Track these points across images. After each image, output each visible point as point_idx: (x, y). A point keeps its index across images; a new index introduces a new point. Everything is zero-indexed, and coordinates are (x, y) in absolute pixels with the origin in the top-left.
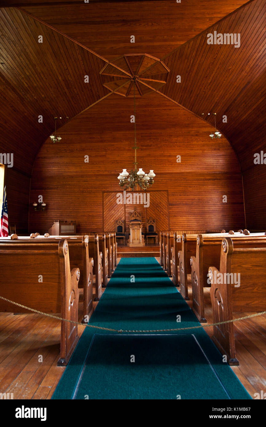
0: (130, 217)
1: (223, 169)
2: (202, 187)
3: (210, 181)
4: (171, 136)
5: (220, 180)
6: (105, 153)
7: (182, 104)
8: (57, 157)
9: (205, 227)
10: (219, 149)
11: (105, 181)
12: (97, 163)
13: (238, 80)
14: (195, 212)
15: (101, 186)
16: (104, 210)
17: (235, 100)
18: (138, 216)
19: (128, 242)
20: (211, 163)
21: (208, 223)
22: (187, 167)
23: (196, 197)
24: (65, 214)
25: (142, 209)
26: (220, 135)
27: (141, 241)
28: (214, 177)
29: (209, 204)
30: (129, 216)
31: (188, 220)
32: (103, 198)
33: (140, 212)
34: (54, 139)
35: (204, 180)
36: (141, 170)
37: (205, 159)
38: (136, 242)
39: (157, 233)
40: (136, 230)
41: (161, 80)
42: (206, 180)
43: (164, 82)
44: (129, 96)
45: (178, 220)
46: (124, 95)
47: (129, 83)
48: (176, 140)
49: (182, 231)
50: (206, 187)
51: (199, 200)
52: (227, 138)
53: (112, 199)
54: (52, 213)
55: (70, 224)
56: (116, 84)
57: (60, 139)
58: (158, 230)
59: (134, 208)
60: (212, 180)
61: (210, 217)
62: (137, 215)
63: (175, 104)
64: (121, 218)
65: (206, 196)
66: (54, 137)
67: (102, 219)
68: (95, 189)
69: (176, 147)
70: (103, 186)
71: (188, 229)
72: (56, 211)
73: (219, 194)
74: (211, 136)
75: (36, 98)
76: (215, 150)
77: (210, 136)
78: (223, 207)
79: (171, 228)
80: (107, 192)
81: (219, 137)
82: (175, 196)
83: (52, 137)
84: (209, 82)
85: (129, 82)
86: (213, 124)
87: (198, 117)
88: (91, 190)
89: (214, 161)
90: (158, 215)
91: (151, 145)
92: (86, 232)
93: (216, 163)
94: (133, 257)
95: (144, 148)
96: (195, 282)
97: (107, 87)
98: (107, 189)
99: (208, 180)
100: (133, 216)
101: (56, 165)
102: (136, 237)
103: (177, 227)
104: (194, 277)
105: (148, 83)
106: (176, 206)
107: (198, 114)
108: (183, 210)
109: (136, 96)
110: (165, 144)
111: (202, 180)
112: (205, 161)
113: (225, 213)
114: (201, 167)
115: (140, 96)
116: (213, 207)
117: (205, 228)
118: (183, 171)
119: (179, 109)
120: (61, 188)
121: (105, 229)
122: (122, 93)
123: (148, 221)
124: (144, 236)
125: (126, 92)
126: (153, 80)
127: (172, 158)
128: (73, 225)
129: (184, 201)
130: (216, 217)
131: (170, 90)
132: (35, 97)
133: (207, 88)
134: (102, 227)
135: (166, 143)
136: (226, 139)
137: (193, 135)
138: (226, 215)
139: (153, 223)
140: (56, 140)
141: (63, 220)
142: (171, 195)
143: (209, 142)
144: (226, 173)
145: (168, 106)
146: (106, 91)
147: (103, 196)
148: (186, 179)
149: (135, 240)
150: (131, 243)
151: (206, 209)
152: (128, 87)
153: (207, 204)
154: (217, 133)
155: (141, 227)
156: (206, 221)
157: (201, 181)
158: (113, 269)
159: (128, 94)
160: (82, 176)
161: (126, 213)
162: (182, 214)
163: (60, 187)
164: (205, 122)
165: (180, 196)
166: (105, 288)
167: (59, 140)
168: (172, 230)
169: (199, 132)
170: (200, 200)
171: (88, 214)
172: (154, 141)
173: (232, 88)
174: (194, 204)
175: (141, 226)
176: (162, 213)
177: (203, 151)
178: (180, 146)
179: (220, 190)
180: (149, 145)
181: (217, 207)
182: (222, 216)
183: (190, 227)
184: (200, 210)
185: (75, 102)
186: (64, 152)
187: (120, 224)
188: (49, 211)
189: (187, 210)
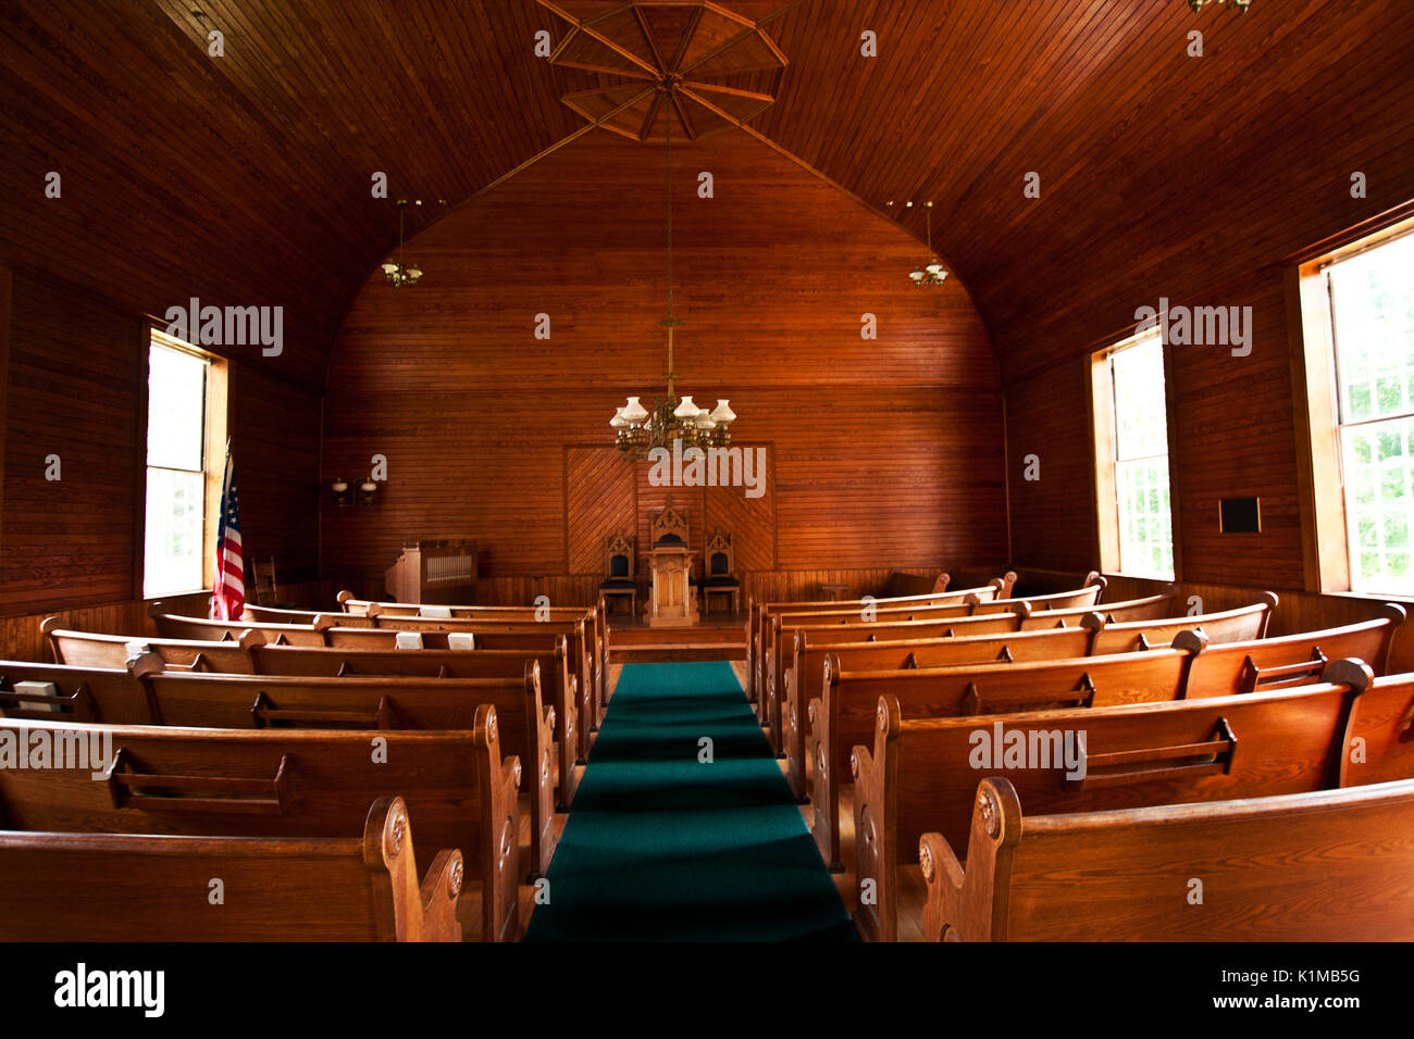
0: (652, 527)
1: (948, 376)
2: (882, 433)
3: (905, 414)
4: (787, 268)
5: (935, 410)
6: (571, 317)
7: (824, 170)
8: (413, 328)
9: (886, 558)
10: (935, 315)
11: (572, 410)
12: (544, 351)
13: (1007, 103)
14: (857, 511)
15: (558, 426)
16: (570, 505)
17: (994, 164)
18: (677, 524)
19: (646, 612)
20: (909, 356)
21: (897, 546)
22: (838, 369)
23: (862, 466)
24: (440, 518)
25: (691, 501)
26: (942, 275)
27: (687, 610)
28: (919, 401)
29: (902, 486)
30: (649, 524)
31: (833, 536)
32: (565, 465)
33: (684, 511)
34: (396, 276)
35: (887, 411)
36: (687, 400)
37: (893, 344)
38: (672, 610)
39: (737, 577)
40: (670, 575)
41: (758, 92)
42: (893, 411)
43: (768, 99)
44: (650, 140)
45: (804, 536)
46: (634, 137)
47: (652, 98)
48: (804, 281)
49: (817, 570)
50: (894, 432)
51: (870, 472)
52: (961, 280)
53: (595, 470)
54: (398, 513)
55: (456, 553)
56: (604, 98)
57: (416, 274)
58: (742, 568)
59: (665, 498)
60: (914, 411)
61: (902, 528)
62: (673, 523)
63: (800, 169)
64: (624, 531)
65: (893, 462)
66: (396, 268)
67: (562, 535)
68: (539, 438)
69: (803, 303)
70: (566, 425)
71: (833, 566)
72: (410, 506)
73: (932, 455)
74: (916, 276)
75: (328, 136)
76: (924, 314)
77: (912, 275)
78: (942, 497)
79: (780, 561)
80: (579, 446)
81: (939, 280)
82: (797, 460)
83: (390, 268)
84: (916, 103)
85: (650, 94)
86: (920, 236)
87: (873, 212)
88: (524, 438)
89: (920, 350)
90: (743, 520)
91: (722, 295)
92: (509, 576)
93: (926, 356)
94: (663, 660)
95: (701, 304)
96: (867, 840)
97: (574, 108)
98: (580, 437)
99: (899, 411)
100: (663, 524)
101: (406, 355)
102: (671, 598)
103: (801, 560)
104: (864, 821)
105: (716, 99)
106: (798, 493)
107: (874, 202)
108: (820, 505)
109: (674, 140)
110: (766, 293)
111: (882, 411)
112: (892, 350)
113: (950, 515)
114: (879, 368)
115: (686, 140)
116: (912, 498)
117: (889, 562)
118: (823, 381)
119: (815, 186)
120: (425, 432)
121: (571, 566)
122: (626, 127)
123: (710, 541)
124: (695, 588)
125: (640, 127)
126: (732, 91)
127: (789, 339)
128: (467, 554)
129: (824, 475)
130: (920, 527)
131: (787, 125)
132: (326, 133)
133: (908, 125)
134: (561, 559)
135: (770, 289)
136: (958, 282)
137: (855, 268)
138: (951, 520)
139: (725, 547)
140: (404, 277)
141: (435, 538)
142: (783, 457)
143: (907, 289)
144: (956, 389)
145: (780, 175)
146: (572, 121)
147: (565, 459)
148: (831, 405)
149: (668, 604)
150: (655, 616)
151: (892, 502)
152: (646, 110)
153: (896, 486)
154: (934, 269)
155: (687, 566)
156: (890, 540)
157: (878, 414)
158: (594, 723)
159: (645, 131)
160: (496, 394)
161: (640, 515)
162: (815, 518)
163: (424, 429)
164: (895, 229)
165: (812, 459)
166: (567, 815)
167: (414, 279)
168: (784, 567)
169: (874, 258)
170: (875, 474)
171: (517, 517)
172: (732, 283)
173: (988, 127)
174: (854, 486)
175: (689, 562)
176: (754, 514)
177: (885, 318)
178: (814, 302)
179: (935, 444)
180: (714, 296)
181: (925, 497)
182: (939, 524)
183: (841, 560)
184: (874, 504)
185: (466, 153)
186: (434, 311)
187: (619, 551)
188: (388, 506)
189: (835, 505)
